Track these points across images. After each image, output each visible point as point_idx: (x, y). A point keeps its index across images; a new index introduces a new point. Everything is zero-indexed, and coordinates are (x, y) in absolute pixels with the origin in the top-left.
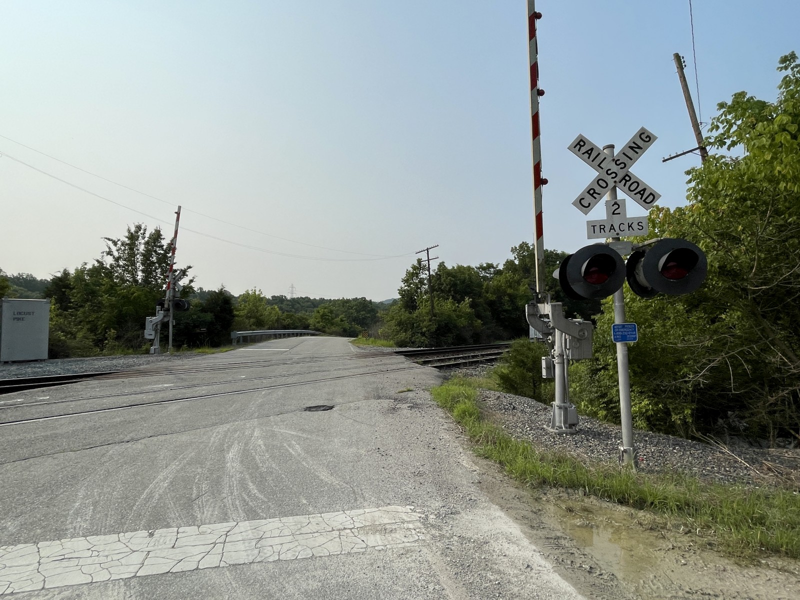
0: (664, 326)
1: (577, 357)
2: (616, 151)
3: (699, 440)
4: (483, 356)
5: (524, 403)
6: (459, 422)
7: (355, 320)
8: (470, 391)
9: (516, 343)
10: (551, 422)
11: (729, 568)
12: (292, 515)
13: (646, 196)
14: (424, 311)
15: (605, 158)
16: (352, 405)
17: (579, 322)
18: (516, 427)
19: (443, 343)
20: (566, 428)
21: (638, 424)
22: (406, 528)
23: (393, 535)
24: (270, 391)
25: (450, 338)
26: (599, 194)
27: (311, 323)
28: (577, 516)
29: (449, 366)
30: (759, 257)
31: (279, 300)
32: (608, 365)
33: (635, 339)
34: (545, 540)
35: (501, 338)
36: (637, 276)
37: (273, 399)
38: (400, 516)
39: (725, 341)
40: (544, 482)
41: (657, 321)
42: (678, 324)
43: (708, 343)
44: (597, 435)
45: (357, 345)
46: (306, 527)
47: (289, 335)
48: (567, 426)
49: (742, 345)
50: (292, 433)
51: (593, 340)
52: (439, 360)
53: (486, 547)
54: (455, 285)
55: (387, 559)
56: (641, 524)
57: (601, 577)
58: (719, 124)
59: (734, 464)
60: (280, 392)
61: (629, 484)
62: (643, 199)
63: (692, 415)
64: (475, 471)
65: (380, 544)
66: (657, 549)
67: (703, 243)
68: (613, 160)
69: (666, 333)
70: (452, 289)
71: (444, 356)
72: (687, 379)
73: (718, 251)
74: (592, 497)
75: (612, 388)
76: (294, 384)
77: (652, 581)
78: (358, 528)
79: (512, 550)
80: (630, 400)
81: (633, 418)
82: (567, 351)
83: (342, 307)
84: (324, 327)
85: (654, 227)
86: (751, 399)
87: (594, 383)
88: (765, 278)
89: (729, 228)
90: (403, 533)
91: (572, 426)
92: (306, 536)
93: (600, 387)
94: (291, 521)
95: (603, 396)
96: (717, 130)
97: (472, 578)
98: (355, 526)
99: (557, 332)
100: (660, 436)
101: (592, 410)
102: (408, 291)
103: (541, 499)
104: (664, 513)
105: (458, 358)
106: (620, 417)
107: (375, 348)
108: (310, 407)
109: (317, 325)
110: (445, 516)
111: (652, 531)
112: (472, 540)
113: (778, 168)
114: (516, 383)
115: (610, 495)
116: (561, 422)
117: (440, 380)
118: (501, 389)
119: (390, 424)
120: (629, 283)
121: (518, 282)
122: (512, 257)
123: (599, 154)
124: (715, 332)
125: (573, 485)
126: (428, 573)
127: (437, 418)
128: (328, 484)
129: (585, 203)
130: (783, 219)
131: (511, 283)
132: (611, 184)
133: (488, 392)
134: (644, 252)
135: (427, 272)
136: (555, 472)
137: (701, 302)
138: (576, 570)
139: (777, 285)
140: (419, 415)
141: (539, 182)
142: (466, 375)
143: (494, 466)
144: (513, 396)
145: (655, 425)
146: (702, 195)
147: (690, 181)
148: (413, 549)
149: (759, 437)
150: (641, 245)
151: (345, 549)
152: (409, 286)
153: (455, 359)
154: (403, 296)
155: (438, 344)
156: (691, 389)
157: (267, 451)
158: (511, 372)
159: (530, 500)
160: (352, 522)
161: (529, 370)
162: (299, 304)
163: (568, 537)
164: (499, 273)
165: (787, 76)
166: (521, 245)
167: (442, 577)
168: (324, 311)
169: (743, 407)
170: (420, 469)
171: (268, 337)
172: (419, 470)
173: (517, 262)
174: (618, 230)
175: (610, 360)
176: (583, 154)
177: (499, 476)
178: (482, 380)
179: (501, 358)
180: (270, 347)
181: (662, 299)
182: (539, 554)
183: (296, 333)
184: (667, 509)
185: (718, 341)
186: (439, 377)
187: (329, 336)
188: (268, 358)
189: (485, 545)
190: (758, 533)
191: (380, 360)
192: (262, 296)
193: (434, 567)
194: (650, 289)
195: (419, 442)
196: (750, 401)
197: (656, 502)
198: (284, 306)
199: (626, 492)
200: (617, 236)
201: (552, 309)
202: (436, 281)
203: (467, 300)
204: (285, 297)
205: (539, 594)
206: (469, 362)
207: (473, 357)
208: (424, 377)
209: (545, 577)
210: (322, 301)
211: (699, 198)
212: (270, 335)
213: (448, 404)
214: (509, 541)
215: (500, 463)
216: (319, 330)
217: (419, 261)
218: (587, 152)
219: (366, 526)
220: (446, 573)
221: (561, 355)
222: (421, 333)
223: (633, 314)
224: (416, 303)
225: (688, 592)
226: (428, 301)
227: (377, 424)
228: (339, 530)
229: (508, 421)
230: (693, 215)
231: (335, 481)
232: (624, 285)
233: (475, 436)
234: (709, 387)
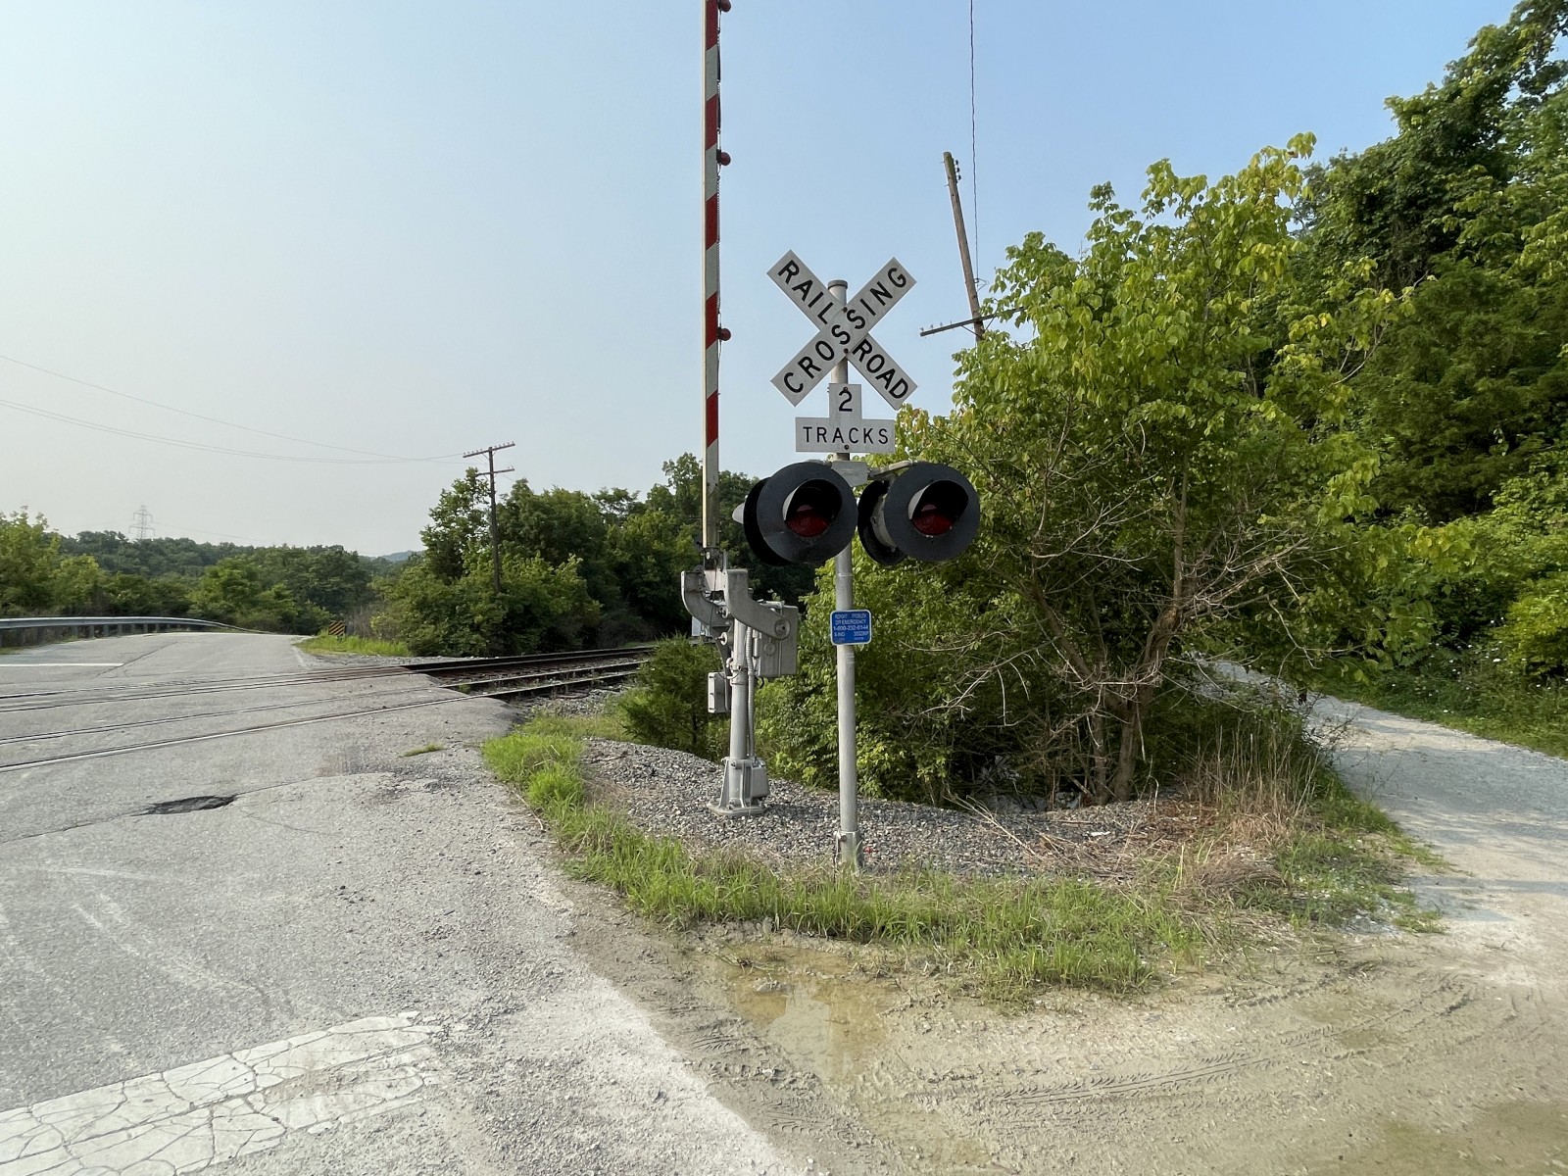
0: (911, 615)
1: (769, 673)
2: (851, 294)
3: (955, 807)
4: (600, 671)
5: (673, 762)
6: (539, 811)
7: (314, 595)
8: (568, 744)
9: (663, 646)
10: (721, 795)
11: (991, 1022)
12: (73, 1089)
13: (895, 384)
14: (479, 579)
15: (831, 304)
16: (285, 790)
17: (778, 609)
18: (656, 810)
19: (519, 648)
20: (747, 804)
21: (865, 787)
22: (393, 1065)
23: (359, 1089)
24: (47, 770)
25: (534, 637)
26: (819, 369)
27: (194, 600)
28: (757, 973)
29: (527, 694)
30: (1048, 506)
31: (104, 545)
32: (822, 685)
33: (866, 638)
34: (695, 1034)
35: (640, 637)
36: (874, 525)
37: (56, 790)
38: (382, 1040)
39: (996, 642)
40: (701, 916)
41: (902, 607)
42: (933, 613)
43: (974, 645)
44: (799, 813)
45: (313, 651)
46: (111, 1118)
47: (127, 630)
48: (749, 800)
49: (1019, 649)
50: (102, 872)
51: (799, 639)
52: (505, 683)
53: (574, 1074)
54: (549, 528)
55: (338, 1151)
56: (863, 970)
57: (792, 1086)
58: (1006, 281)
59: (1000, 843)
60: (79, 772)
61: (847, 899)
62: (890, 388)
63: (946, 766)
64: (566, 910)
65: (321, 1117)
66: (887, 1012)
67: (974, 477)
68: (845, 309)
69: (915, 628)
70: (542, 537)
71: (518, 674)
72: (942, 706)
73: (994, 493)
74: (786, 932)
75: (826, 727)
76: (129, 749)
77: (877, 1074)
78: (265, 1089)
79: (628, 1068)
80: (855, 745)
81: (859, 777)
82: (754, 661)
83: (280, 565)
84: (230, 611)
85: (904, 443)
86: (1027, 734)
87: (799, 718)
88: (1053, 542)
89: (1010, 455)
90: (386, 1078)
91: (755, 800)
92: (105, 1142)
93: (809, 725)
94: (67, 1107)
95: (812, 741)
96: (1003, 290)
97: (540, 1149)
98: (257, 1087)
99: (738, 626)
100: (899, 806)
101: (793, 766)
102: (445, 535)
103: (693, 950)
104: (901, 942)
105: (549, 677)
106: (837, 776)
107: (360, 658)
108: (165, 804)
109: (211, 606)
110: (490, 1021)
111: (881, 979)
112: (547, 1064)
113: (1076, 364)
114: (660, 723)
115: (816, 925)
116: (737, 795)
117: (507, 724)
118: (631, 736)
119: (379, 827)
120: (862, 539)
121: (675, 530)
122: (664, 480)
123: (822, 294)
124: (985, 627)
125: (752, 914)
126: (439, 1162)
127: (492, 805)
128: (194, 990)
129: (794, 383)
130: (1081, 448)
131: (660, 532)
132: (839, 355)
133: (605, 745)
134: (887, 483)
135: (488, 499)
136: (721, 892)
137: (965, 576)
138: (751, 1083)
139: (1069, 552)
140: (450, 801)
141: (715, 334)
142: (562, 712)
143: (606, 895)
144: (653, 749)
145: (891, 787)
146: (974, 397)
147: (959, 372)
148: (406, 1111)
149: (1034, 793)
150: (882, 470)
151: (222, 1150)
152: (446, 525)
153: (542, 679)
154: (432, 546)
155: (509, 649)
156: (946, 722)
157: (14, 928)
158: (652, 703)
159: (672, 956)
160: (250, 1077)
161: (686, 698)
162: (162, 553)
163: (739, 1019)
164: (638, 509)
165: (1098, 221)
166: (681, 458)
167: (471, 1163)
168: (231, 574)
169: (1017, 748)
170: (442, 924)
171: (64, 634)
172: (438, 925)
173: (673, 491)
174: (847, 441)
175: (826, 677)
176: (794, 289)
177: (614, 915)
178: (595, 720)
179: (634, 677)
180: (64, 659)
181: (911, 570)
182: (682, 1065)
183: (149, 625)
184: (905, 936)
185: (987, 641)
186: (505, 717)
187: (243, 631)
188: (53, 686)
189: (574, 1069)
190: (1031, 957)
191: (367, 686)
192: (47, 531)
193: (453, 1144)
194: (893, 550)
195: (445, 862)
196: (1025, 738)
197: (889, 927)
198: (116, 559)
199: (843, 915)
200: (845, 451)
201: (730, 580)
202: (509, 518)
203: (574, 560)
204: (121, 536)
205: (678, 1150)
206: (569, 685)
207: (580, 674)
208: (469, 718)
209: (692, 1111)
210: (228, 550)
211: (971, 401)
212: (70, 628)
213: (517, 774)
214: (626, 1049)
215: (619, 887)
216: (215, 617)
217: (472, 475)
218: (800, 287)
219: (288, 1081)
220: (480, 1151)
221: (743, 669)
222: (472, 626)
223: (865, 594)
224: (462, 562)
225: (931, 1081)
226: (489, 559)
227: (345, 831)
228: (209, 1105)
229: (640, 799)
230: (960, 429)
231: (214, 981)
232: (853, 543)
233: (570, 837)
234: (972, 719)
